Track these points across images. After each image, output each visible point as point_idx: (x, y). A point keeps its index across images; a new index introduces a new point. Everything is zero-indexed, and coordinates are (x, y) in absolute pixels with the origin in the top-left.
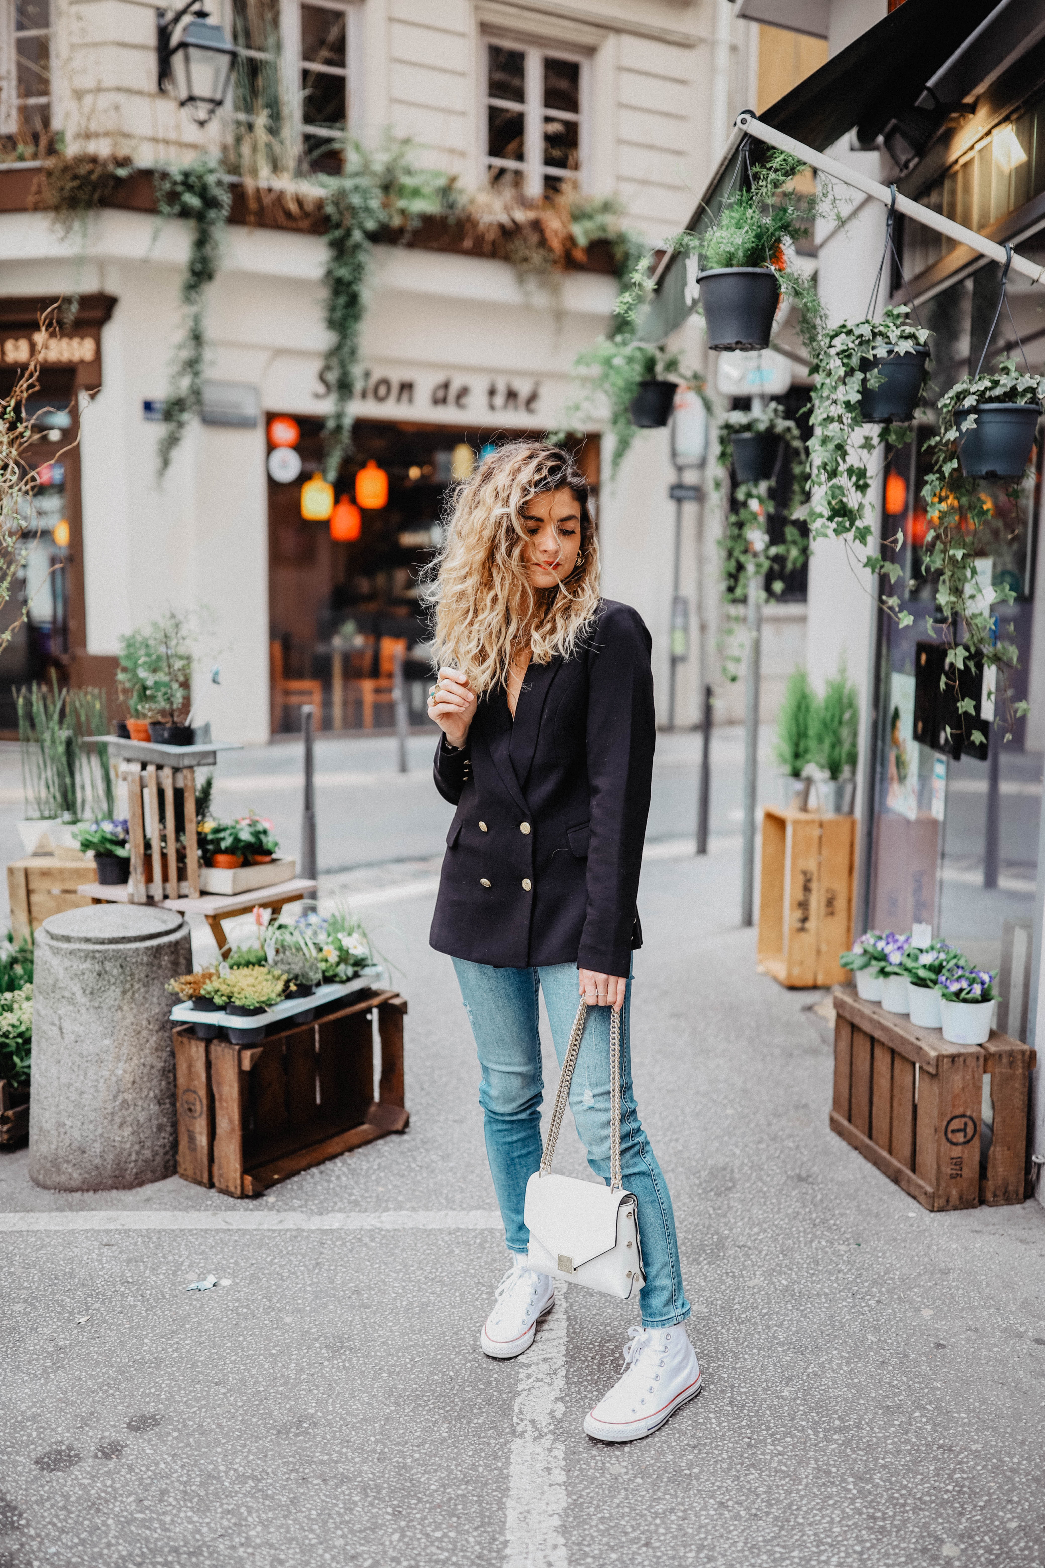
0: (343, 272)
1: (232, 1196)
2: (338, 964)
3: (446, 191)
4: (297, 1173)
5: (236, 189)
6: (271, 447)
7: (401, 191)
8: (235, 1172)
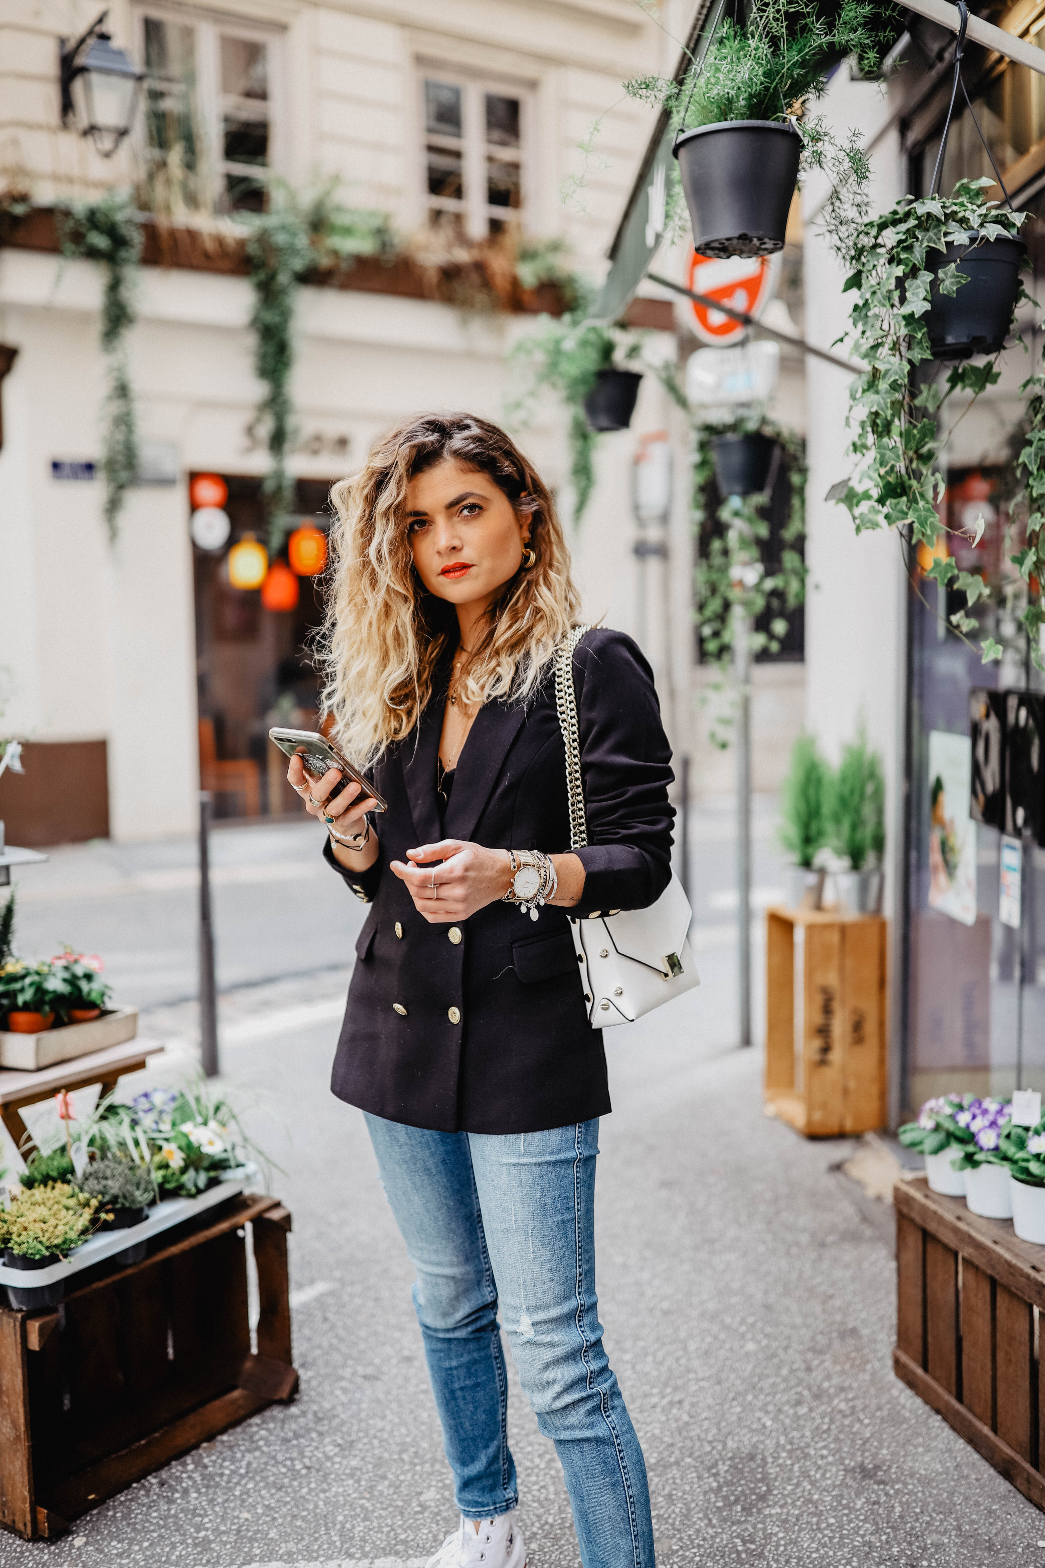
0: (270, 317)
1: (21, 1538)
2: (184, 1171)
3: (381, 232)
4: (125, 1486)
5: (150, 230)
6: (194, 506)
7: (332, 229)
8: (24, 1503)
